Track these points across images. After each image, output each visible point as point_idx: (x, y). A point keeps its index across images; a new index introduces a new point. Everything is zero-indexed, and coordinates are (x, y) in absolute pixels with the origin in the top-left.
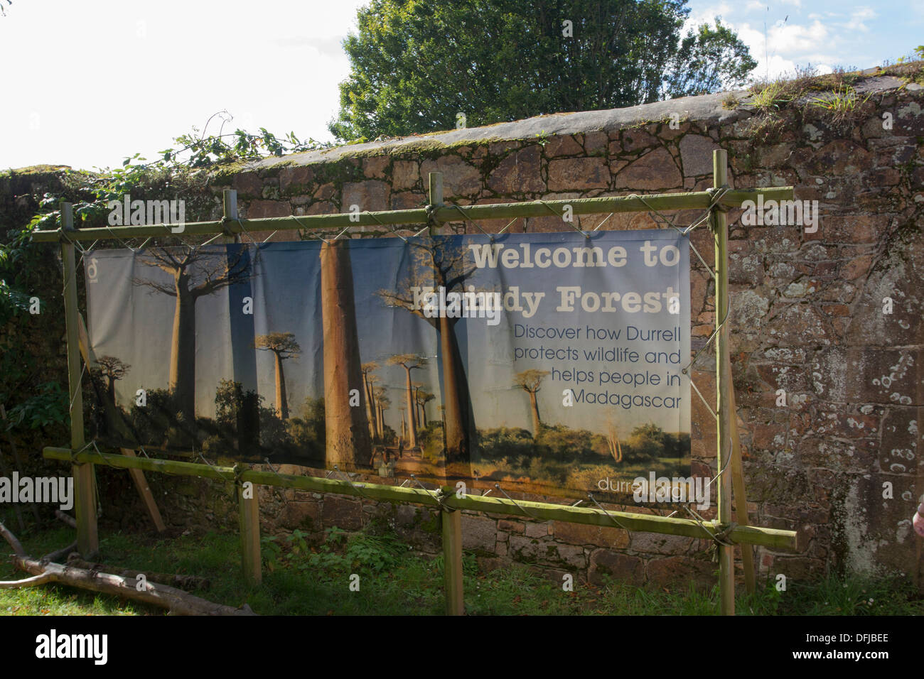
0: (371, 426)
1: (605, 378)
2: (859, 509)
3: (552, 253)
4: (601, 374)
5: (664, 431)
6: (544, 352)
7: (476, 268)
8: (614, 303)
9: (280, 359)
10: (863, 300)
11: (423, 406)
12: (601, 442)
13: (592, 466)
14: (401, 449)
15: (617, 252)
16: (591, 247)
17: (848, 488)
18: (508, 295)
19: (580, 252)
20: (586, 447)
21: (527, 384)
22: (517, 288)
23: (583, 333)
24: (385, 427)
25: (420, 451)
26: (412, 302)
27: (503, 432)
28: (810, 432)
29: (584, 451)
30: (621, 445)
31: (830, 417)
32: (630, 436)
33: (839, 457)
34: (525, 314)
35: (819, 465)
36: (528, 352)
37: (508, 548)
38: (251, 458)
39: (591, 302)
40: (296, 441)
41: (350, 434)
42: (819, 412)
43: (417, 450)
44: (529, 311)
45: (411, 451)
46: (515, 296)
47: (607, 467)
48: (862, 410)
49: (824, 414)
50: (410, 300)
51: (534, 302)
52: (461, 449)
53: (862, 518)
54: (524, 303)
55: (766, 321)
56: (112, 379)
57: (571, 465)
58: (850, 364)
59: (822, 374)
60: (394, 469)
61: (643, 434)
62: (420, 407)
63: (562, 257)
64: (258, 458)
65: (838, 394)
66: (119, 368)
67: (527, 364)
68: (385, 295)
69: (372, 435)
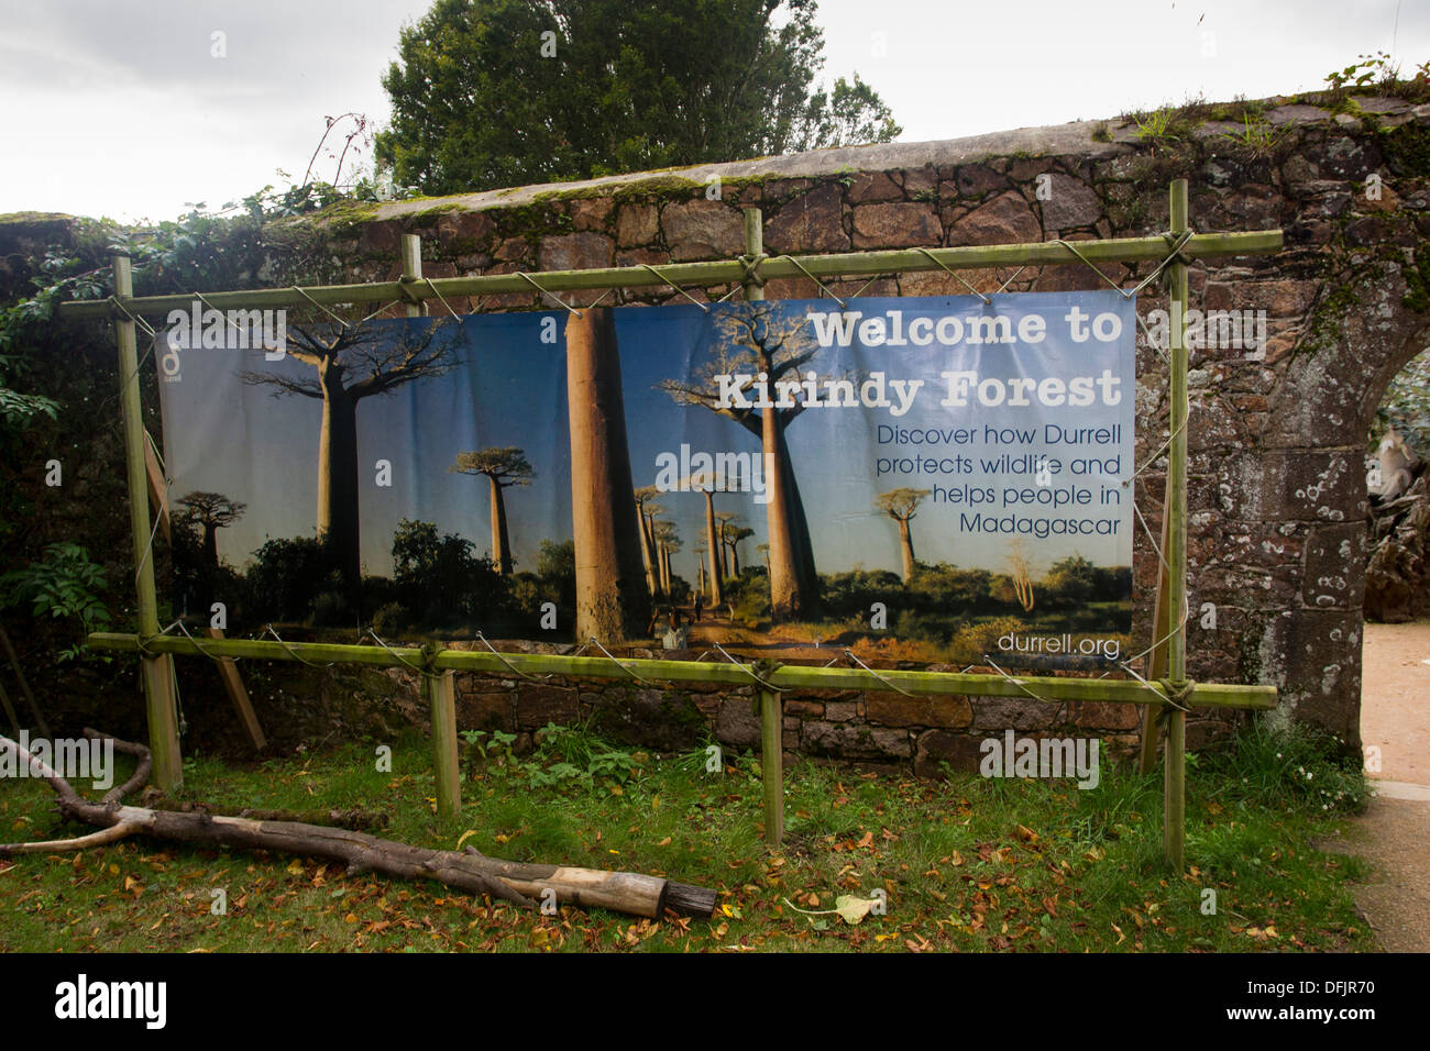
0: (650, 579)
1: (1011, 496)
2: (1276, 656)
3: (935, 325)
4: (1005, 492)
5: (1096, 565)
6: (922, 463)
7: (819, 347)
8: (1026, 394)
9: (499, 487)
10: (1286, 390)
11: (734, 547)
12: (1004, 585)
13: (991, 618)
14: (699, 608)
15: (1033, 323)
16: (994, 316)
17: (1262, 630)
18: (867, 385)
19: (976, 323)
20: (983, 593)
21: (895, 509)
22: (883, 374)
23: (979, 436)
24: (672, 578)
25: (728, 610)
26: (718, 398)
27: (857, 578)
28: (1214, 561)
29: (979, 597)
30: (1034, 589)
31: (1241, 540)
32: (1046, 575)
33: (1252, 591)
34: (894, 411)
35: (1226, 603)
36: (898, 463)
37: (800, 739)
38: (455, 633)
39: (991, 392)
40: (524, 606)
41: (615, 592)
42: (1226, 535)
43: (723, 609)
44: (900, 407)
45: (714, 611)
46: (880, 386)
47: (1011, 618)
48: (1282, 530)
49: (1232, 537)
50: (714, 394)
51: (907, 393)
52: (793, 604)
53: (1279, 666)
54: (892, 396)
55: (1156, 420)
56: (211, 527)
57: (959, 618)
58: (1268, 473)
59: (1232, 486)
60: (688, 636)
61: (1065, 571)
62: (728, 548)
63: (950, 330)
64: (466, 632)
65: (1251, 511)
66: (225, 509)
67: (897, 481)
68: (672, 388)
69: (652, 590)
